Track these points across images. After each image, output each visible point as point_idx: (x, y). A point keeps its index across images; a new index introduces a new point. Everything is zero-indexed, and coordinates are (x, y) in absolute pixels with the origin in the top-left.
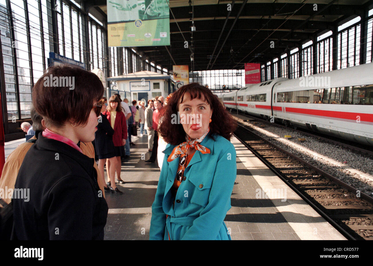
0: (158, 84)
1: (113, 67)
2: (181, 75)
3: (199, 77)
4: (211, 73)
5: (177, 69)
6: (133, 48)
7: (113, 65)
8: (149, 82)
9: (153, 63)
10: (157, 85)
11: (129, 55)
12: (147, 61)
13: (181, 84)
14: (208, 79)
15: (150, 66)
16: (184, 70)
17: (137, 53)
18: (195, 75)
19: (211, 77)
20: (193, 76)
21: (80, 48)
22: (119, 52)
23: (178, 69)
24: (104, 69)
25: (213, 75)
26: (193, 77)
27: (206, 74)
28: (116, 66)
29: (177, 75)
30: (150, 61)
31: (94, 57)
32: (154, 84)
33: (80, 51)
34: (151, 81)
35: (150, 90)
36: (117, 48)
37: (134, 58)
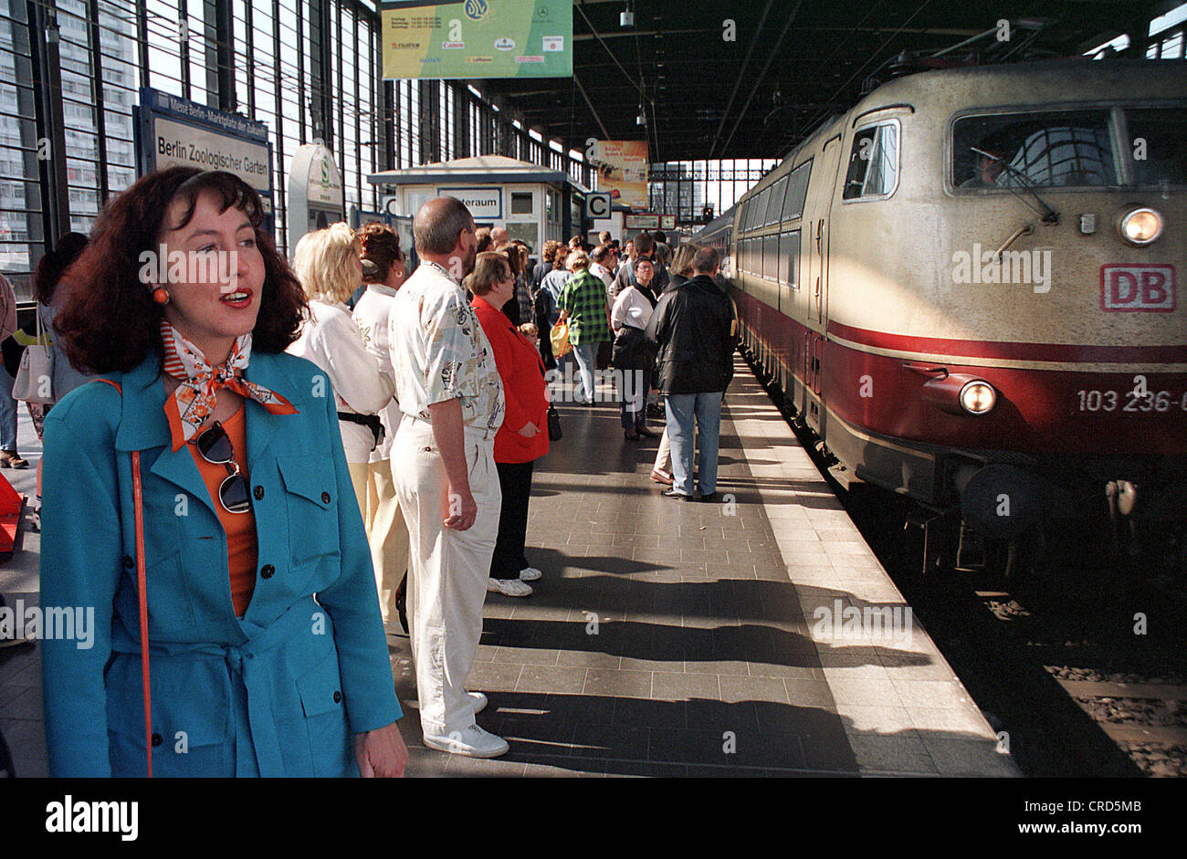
0: (529, 197)
1: (405, 143)
2: (624, 172)
3: (685, 180)
4: (723, 168)
5: (609, 152)
6: (473, 82)
7: (405, 135)
8: (500, 189)
9: (536, 131)
10: (522, 202)
11: (459, 104)
12: (517, 124)
13: (604, 200)
14: (713, 186)
15: (527, 140)
16: (634, 157)
17: (484, 99)
18: (672, 172)
19: (721, 180)
20: (665, 176)
21: (301, 79)
22: (426, 93)
23: (615, 152)
24: (376, 146)
25: (727, 175)
26: (664, 181)
27: (707, 171)
28: (416, 140)
29: (609, 171)
30: (527, 125)
31: (345, 110)
32: (515, 197)
33: (302, 89)
34: (504, 187)
35: (500, 217)
36: (421, 82)
37: (474, 114)
